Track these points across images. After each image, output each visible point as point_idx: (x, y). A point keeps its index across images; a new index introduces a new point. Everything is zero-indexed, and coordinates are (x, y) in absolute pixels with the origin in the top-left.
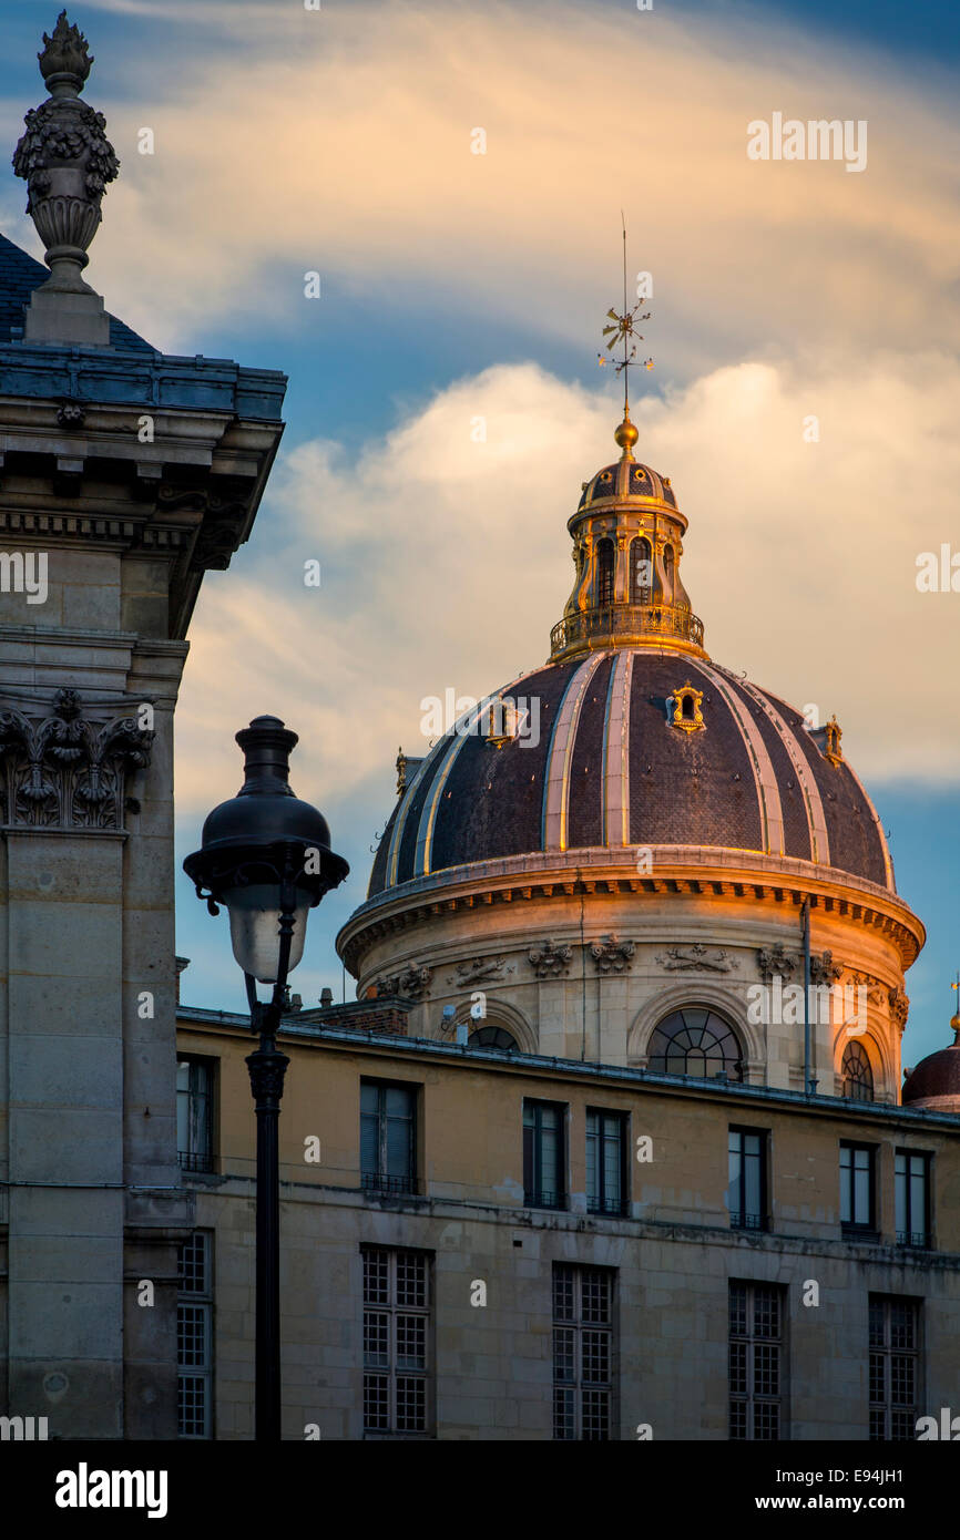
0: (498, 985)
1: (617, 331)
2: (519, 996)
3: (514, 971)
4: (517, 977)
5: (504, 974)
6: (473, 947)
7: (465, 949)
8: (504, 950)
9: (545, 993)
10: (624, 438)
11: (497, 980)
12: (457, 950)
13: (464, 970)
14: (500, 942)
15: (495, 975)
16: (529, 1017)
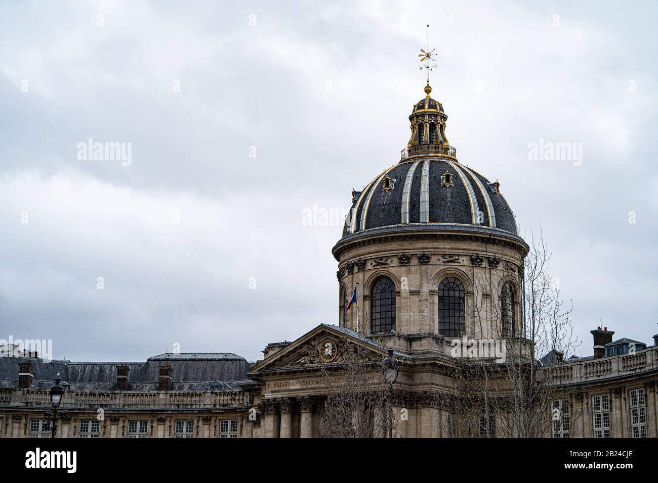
0: (459, 264)
1: (425, 56)
2: (466, 269)
3: (465, 261)
4: (465, 263)
5: (461, 261)
6: (450, 251)
7: (447, 250)
8: (462, 254)
9: (476, 270)
10: (428, 90)
11: (458, 263)
12: (444, 250)
13: (445, 257)
14: (460, 251)
15: (458, 261)
16: (470, 276)
